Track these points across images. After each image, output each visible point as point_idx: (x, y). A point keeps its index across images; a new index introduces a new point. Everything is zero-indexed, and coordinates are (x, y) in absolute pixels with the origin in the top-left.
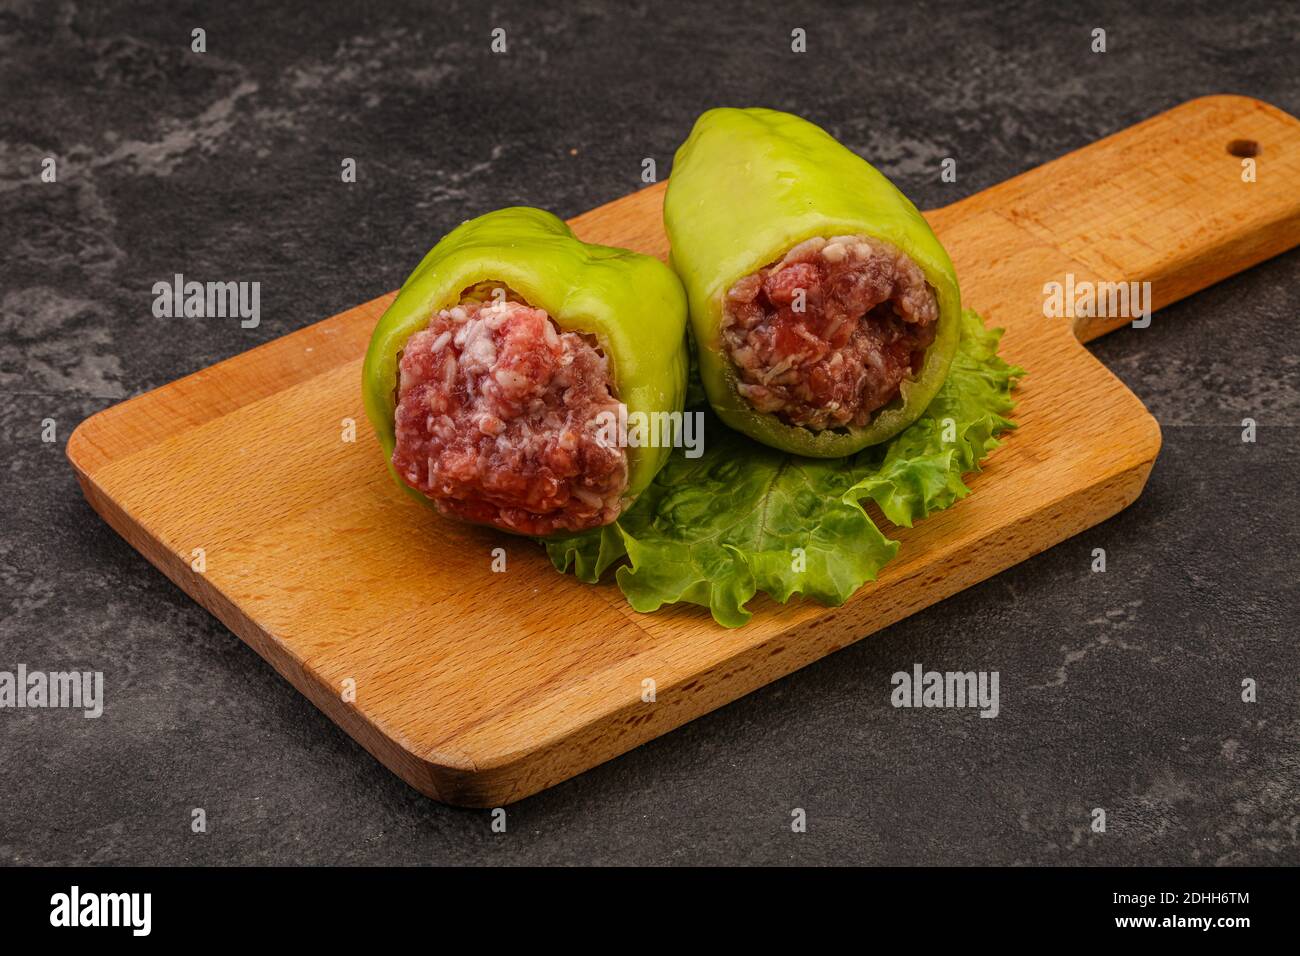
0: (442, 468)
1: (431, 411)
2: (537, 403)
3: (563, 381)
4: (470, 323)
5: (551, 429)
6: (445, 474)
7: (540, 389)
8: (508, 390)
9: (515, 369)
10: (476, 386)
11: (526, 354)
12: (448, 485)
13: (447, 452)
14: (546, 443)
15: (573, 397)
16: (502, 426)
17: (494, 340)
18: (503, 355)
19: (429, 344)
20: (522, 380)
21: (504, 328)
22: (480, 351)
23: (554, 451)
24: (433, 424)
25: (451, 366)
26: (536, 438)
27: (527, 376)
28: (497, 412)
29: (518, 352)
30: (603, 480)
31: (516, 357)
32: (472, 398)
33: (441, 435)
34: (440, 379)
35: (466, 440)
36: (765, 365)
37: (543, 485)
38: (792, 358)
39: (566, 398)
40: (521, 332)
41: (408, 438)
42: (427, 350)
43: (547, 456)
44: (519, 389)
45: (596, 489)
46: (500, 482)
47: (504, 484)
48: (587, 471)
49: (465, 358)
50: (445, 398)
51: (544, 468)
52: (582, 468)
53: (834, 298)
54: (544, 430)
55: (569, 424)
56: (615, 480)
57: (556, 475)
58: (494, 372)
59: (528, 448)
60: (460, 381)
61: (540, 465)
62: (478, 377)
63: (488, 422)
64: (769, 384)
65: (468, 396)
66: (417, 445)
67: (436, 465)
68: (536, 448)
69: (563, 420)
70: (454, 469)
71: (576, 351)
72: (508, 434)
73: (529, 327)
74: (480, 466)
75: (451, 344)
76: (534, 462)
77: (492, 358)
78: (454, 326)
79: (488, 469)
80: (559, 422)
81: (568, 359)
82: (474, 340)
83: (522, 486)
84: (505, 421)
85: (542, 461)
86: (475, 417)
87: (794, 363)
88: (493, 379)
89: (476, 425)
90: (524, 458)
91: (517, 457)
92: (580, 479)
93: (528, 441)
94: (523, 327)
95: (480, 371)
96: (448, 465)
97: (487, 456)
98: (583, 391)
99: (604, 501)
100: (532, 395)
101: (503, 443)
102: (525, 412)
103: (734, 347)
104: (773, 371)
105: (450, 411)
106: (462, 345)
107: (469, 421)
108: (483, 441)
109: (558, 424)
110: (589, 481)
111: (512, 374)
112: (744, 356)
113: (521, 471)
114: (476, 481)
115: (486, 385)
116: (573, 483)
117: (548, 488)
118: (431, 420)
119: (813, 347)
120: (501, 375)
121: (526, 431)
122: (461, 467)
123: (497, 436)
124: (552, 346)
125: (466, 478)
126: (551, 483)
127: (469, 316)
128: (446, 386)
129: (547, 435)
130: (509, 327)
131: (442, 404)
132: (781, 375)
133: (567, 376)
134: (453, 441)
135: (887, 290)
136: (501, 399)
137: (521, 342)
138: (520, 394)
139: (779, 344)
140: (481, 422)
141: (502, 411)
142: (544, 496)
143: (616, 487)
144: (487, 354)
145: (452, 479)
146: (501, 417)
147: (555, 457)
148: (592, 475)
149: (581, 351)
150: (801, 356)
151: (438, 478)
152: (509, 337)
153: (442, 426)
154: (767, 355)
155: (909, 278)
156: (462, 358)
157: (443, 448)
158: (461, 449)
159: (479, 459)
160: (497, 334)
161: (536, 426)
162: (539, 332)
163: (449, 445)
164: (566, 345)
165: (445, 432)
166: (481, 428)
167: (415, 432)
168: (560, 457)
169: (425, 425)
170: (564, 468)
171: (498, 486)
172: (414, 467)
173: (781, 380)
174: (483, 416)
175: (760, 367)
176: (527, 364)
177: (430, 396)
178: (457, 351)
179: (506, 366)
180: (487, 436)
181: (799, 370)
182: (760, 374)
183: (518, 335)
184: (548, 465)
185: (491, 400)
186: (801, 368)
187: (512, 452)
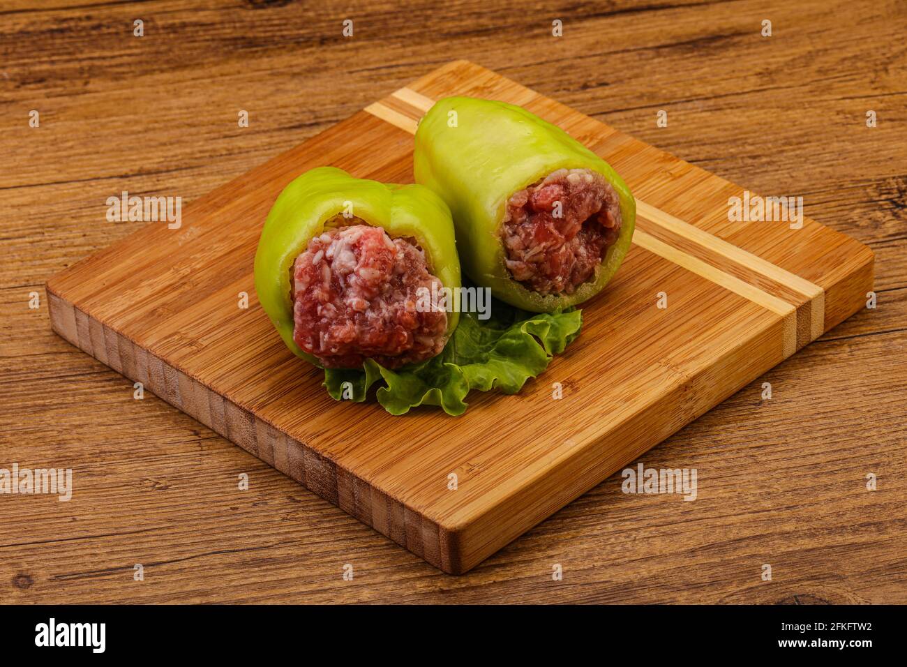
0: (331, 337)
1: (319, 302)
2: (387, 286)
3: (401, 270)
4: (335, 242)
5: (398, 301)
6: (333, 341)
7: (388, 277)
8: (369, 281)
9: (373, 267)
10: (346, 281)
11: (377, 256)
12: (335, 347)
13: (334, 327)
14: (396, 311)
15: (408, 279)
16: (367, 304)
17: (353, 251)
18: (362, 259)
19: (310, 259)
20: (377, 273)
21: (359, 242)
22: (344, 258)
23: (403, 314)
24: (322, 310)
25: (327, 271)
26: (390, 308)
27: (380, 270)
28: (363, 295)
29: (372, 256)
30: (433, 328)
31: (372, 259)
32: (344, 289)
33: (327, 316)
34: (321, 281)
35: (345, 317)
36: (526, 248)
37: (398, 337)
38: (543, 244)
39: (404, 280)
40: (371, 243)
41: (305, 322)
42: (310, 264)
43: (399, 319)
44: (376, 279)
45: (430, 334)
46: (371, 339)
47: (374, 340)
48: (424, 323)
49: (335, 264)
50: (327, 292)
51: (398, 326)
52: (421, 323)
53: (572, 207)
54: (394, 302)
55: (409, 296)
56: (441, 326)
57: (406, 329)
58: (358, 271)
59: (387, 315)
60: (334, 280)
61: (396, 325)
62: (345, 276)
63: (358, 303)
64: (527, 261)
65: (341, 288)
66: (311, 325)
67: (326, 336)
68: (391, 314)
69: (405, 294)
70: (341, 335)
71: (404, 249)
72: (372, 308)
73: (375, 239)
74: (357, 331)
75: (324, 258)
76: (392, 323)
77: (354, 262)
78: (324, 246)
79: (362, 332)
80: (402, 295)
81: (401, 256)
82: (339, 252)
83: (385, 339)
84: (369, 301)
85: (396, 322)
86: (348, 302)
87: (544, 248)
88: (357, 274)
89: (350, 305)
90: (385, 322)
91: (380, 322)
92: (420, 329)
93: (386, 311)
94: (372, 239)
95: (347, 271)
96: (336, 335)
97: (360, 324)
98: (413, 274)
99: (435, 341)
100: (384, 281)
101: (370, 315)
102: (381, 294)
103: (508, 235)
104: (531, 253)
105: (331, 300)
106: (331, 257)
107: (344, 304)
108: (357, 315)
109: (402, 297)
110: (426, 330)
111: (371, 270)
112: (514, 242)
113: (384, 331)
114: (356, 341)
115: (353, 279)
116: (415, 332)
117: (402, 338)
118: (319, 308)
119: (556, 239)
120: (362, 272)
121: (383, 304)
122: (346, 334)
123: (365, 310)
124: (391, 249)
125: (349, 340)
126: (403, 335)
127: (332, 238)
128: (327, 285)
129: (396, 305)
130: (362, 241)
131: (326, 297)
132: (535, 255)
133: (402, 266)
134: (336, 319)
135: (600, 205)
136: (364, 288)
137: (372, 249)
138: (376, 282)
139: (536, 235)
140: (354, 304)
141: (366, 294)
142: (399, 343)
143: (441, 331)
144: (351, 260)
145: (338, 343)
146: (366, 298)
147: (404, 318)
148: (428, 325)
149: (407, 249)
150: (549, 244)
151: (327, 344)
152: (364, 248)
153: (328, 310)
154: (528, 242)
155: (611, 198)
156: (333, 265)
157: (330, 324)
158: (342, 323)
159: (356, 327)
160: (354, 247)
161: (389, 301)
162: (381, 241)
163: (334, 322)
164: (398, 247)
165: (331, 314)
166: (354, 308)
167: (310, 318)
168: (407, 317)
169: (316, 312)
170: (410, 324)
171: (369, 342)
172: (310, 339)
173: (535, 259)
174: (353, 300)
175: (523, 249)
176: (379, 262)
177: (317, 293)
178: (329, 261)
179: (366, 265)
180: (358, 312)
181: (546, 253)
182: (523, 254)
183: (370, 245)
184: (400, 324)
185: (358, 289)
186: (547, 251)
187: (377, 320)
